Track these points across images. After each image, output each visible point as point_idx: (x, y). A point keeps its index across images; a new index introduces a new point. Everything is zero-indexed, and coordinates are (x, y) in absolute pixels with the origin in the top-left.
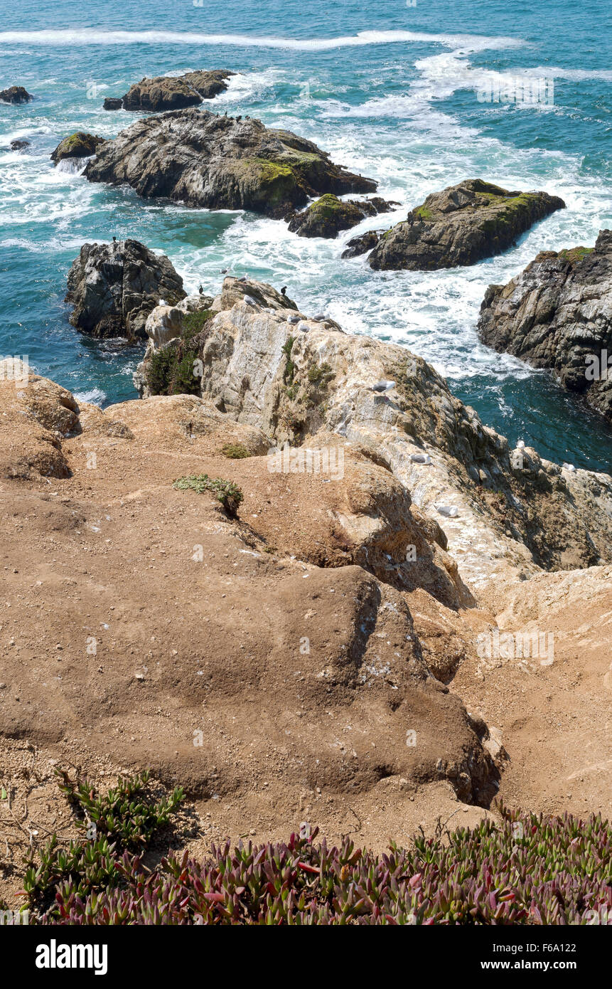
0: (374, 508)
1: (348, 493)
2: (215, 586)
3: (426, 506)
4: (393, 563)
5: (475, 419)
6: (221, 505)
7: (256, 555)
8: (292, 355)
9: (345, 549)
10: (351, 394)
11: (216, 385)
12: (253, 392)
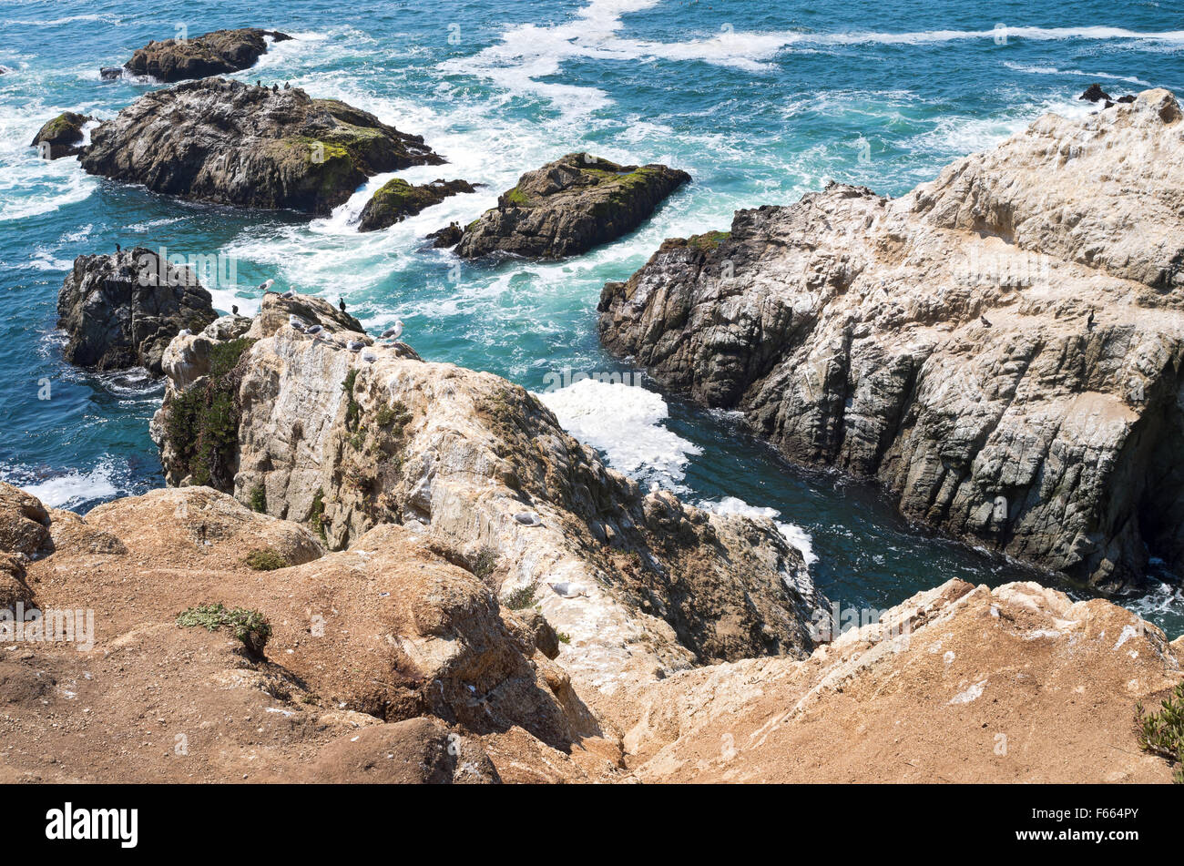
0: (448, 627)
1: (414, 610)
2: (234, 764)
3: (539, 581)
4: (477, 695)
5: (595, 461)
6: (241, 644)
7: (289, 713)
8: (355, 393)
9: (413, 686)
10: (434, 440)
11: (259, 435)
12: (308, 441)
